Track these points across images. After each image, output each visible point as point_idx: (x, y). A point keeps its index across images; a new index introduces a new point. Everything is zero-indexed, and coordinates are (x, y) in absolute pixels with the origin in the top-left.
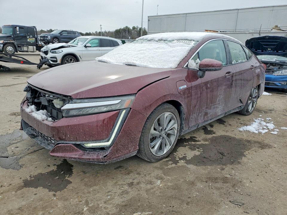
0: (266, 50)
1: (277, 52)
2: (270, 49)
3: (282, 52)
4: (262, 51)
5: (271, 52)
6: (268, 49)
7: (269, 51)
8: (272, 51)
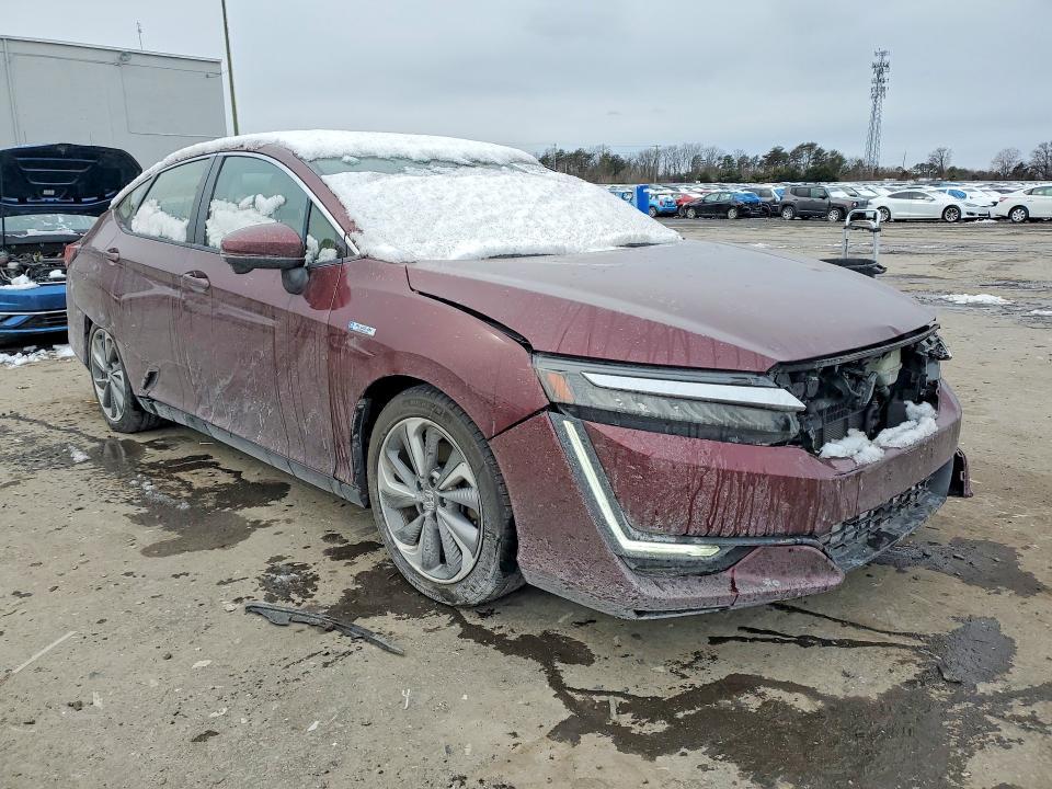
0: (36, 197)
1: (78, 201)
2: (52, 192)
3: (95, 201)
4: (23, 201)
5: (55, 202)
6: (46, 192)
7: (50, 200)
8: (57, 199)
